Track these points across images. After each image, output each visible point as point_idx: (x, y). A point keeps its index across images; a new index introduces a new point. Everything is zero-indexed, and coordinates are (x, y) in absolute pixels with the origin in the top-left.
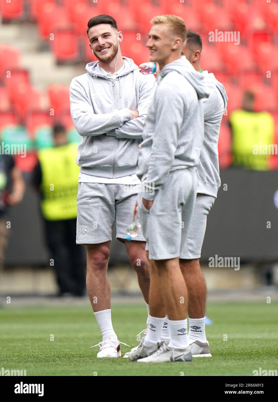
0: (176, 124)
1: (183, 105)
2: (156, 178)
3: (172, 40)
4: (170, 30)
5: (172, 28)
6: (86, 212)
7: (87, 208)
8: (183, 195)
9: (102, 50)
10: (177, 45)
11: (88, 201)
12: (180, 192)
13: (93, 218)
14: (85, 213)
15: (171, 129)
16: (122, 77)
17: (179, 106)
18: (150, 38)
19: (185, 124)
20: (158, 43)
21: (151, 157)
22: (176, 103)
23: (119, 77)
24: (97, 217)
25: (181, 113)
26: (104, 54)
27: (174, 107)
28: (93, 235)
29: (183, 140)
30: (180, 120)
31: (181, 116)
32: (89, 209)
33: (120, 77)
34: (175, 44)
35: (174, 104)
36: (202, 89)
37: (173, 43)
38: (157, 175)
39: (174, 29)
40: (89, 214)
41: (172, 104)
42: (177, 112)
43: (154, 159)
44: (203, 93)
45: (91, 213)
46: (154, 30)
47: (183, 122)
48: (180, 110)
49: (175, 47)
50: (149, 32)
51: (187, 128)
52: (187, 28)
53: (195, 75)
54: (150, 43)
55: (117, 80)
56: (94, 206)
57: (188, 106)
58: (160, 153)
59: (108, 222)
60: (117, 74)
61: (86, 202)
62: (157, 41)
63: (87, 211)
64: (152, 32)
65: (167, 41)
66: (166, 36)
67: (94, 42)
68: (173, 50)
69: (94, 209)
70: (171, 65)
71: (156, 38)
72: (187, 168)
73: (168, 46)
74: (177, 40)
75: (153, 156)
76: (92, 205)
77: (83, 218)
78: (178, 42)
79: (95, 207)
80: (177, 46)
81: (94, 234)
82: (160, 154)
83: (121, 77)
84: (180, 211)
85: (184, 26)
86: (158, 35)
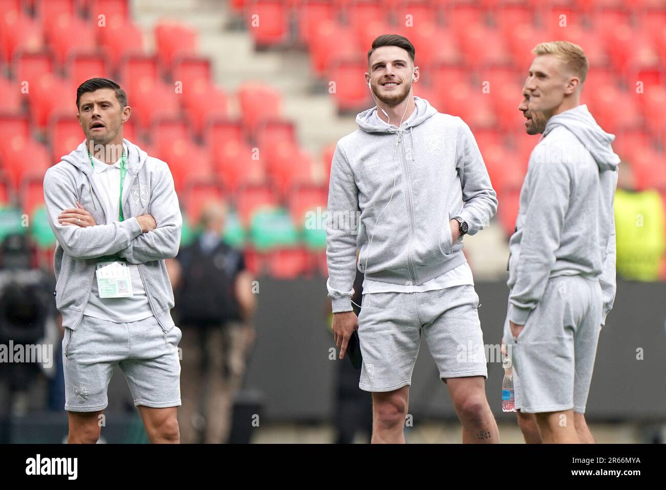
0: (558, 210)
1: (568, 180)
2: (527, 290)
3: (565, 80)
4: (562, 65)
5: (566, 62)
6: (371, 343)
7: (372, 337)
8: (572, 314)
9: (388, 83)
10: (572, 87)
11: (373, 326)
12: (567, 310)
13: (380, 353)
14: (369, 345)
15: (548, 216)
16: (415, 128)
17: (561, 181)
18: (531, 75)
19: (574, 209)
20: (544, 84)
21: (520, 259)
22: (557, 175)
23: (409, 128)
24: (386, 351)
25: (565, 190)
26: (390, 90)
27: (553, 182)
28: (381, 379)
29: (572, 233)
30: (563, 202)
31: (566, 195)
32: (375, 339)
33: (411, 128)
34: (569, 87)
35: (554, 177)
36: (603, 156)
37: (567, 85)
38: (527, 284)
39: (569, 63)
40: (375, 347)
41: (552, 178)
42: (559, 190)
43: (523, 261)
44: (605, 162)
45: (377, 345)
46: (538, 65)
47: (571, 205)
48: (563, 186)
49: (569, 91)
50: (530, 65)
51: (578, 215)
52: (588, 62)
53: (596, 134)
54: (531, 82)
55: (407, 132)
56: (382, 335)
57: (577, 182)
58: (533, 252)
59: (403, 357)
60: (407, 124)
61: (370, 329)
62: (543, 80)
63: (372, 341)
64: (536, 66)
65: (557, 82)
66: (555, 73)
67: (378, 69)
68: (566, 96)
69: (382, 339)
70: (559, 117)
71: (541, 75)
72: (579, 275)
73: (559, 87)
74: (573, 80)
75: (522, 256)
76: (379, 332)
77: (366, 353)
78: (575, 83)
79: (384, 336)
80: (572, 90)
81: (382, 376)
82: (532, 254)
83: (413, 127)
84: (570, 340)
85: (583, 59)
86: (545, 71)
